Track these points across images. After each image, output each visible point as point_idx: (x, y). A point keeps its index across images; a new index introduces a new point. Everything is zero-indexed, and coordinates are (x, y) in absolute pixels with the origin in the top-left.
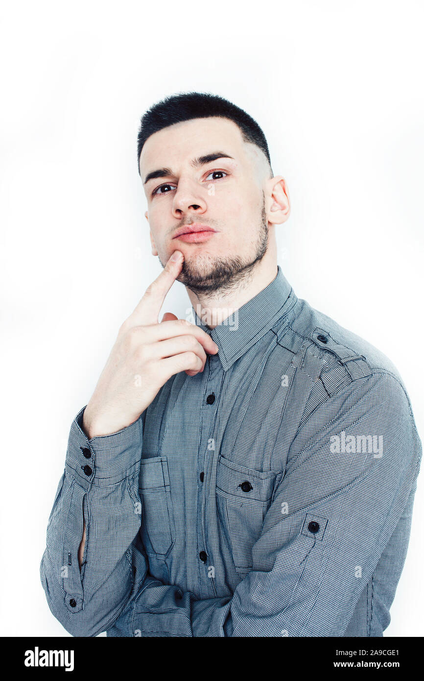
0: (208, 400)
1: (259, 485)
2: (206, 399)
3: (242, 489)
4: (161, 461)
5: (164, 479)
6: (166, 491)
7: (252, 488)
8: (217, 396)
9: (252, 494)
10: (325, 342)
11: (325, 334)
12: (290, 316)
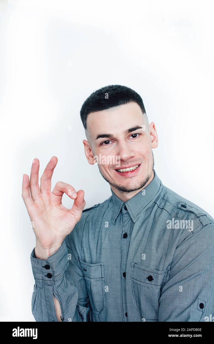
0: (124, 236)
1: (157, 277)
2: (123, 236)
3: (148, 279)
4: (101, 265)
5: (102, 274)
6: (102, 280)
7: (153, 279)
8: (128, 234)
9: (153, 282)
10: (185, 208)
11: (184, 204)
12: (162, 194)
